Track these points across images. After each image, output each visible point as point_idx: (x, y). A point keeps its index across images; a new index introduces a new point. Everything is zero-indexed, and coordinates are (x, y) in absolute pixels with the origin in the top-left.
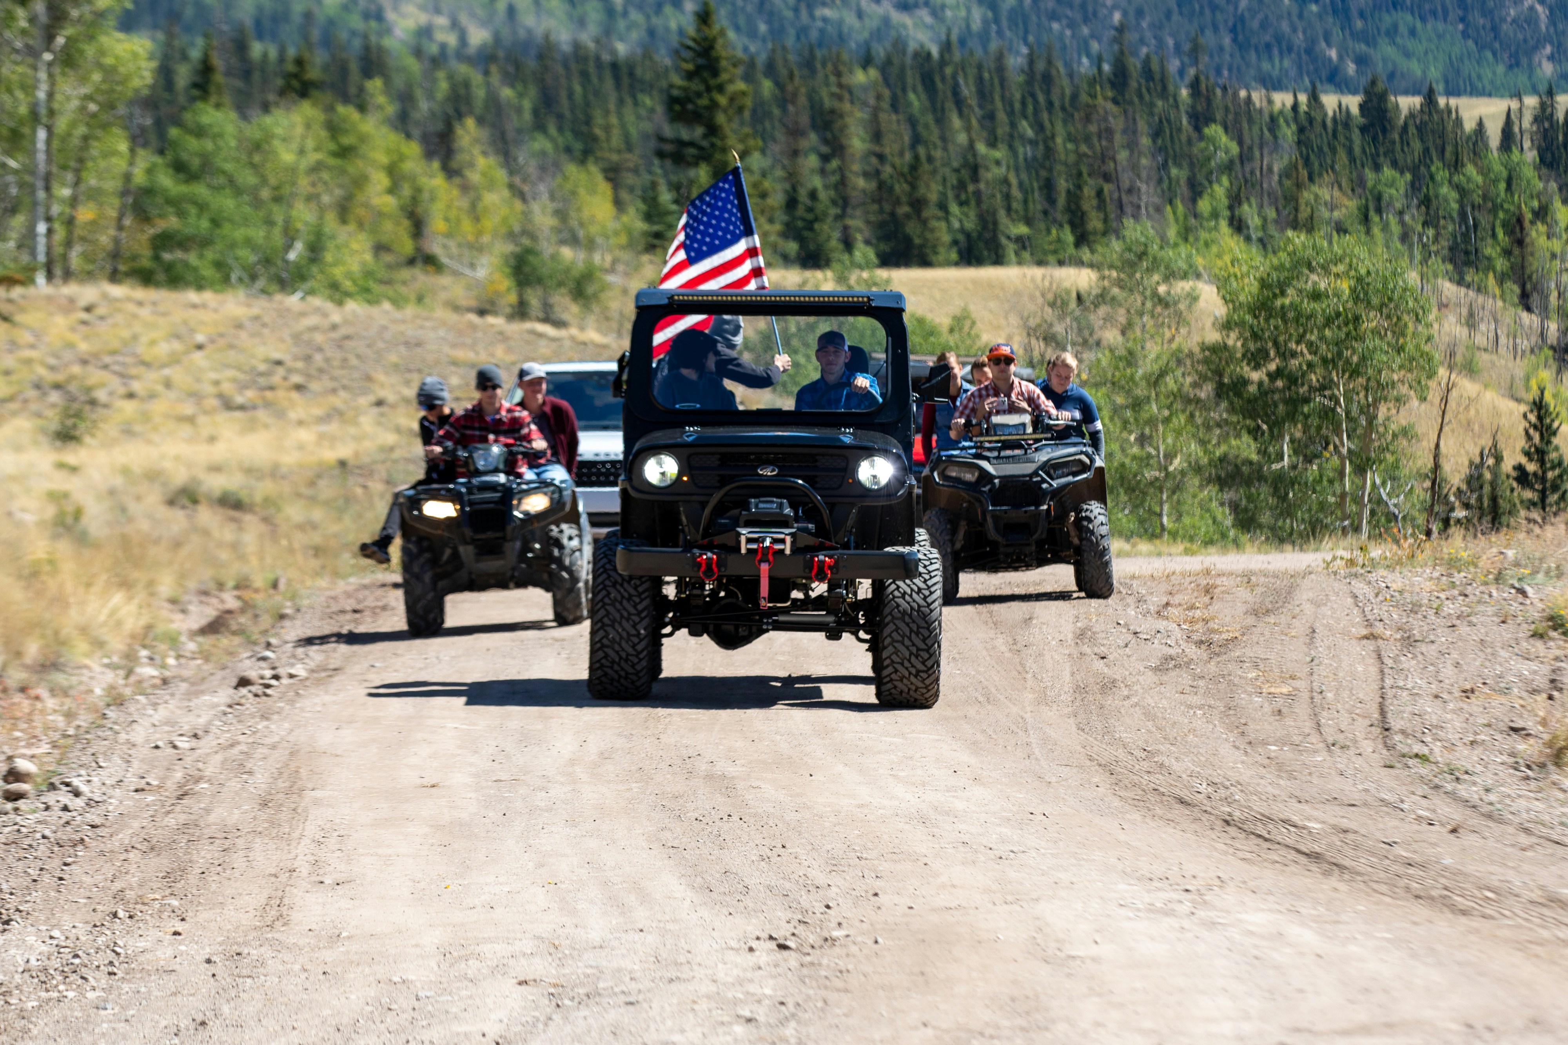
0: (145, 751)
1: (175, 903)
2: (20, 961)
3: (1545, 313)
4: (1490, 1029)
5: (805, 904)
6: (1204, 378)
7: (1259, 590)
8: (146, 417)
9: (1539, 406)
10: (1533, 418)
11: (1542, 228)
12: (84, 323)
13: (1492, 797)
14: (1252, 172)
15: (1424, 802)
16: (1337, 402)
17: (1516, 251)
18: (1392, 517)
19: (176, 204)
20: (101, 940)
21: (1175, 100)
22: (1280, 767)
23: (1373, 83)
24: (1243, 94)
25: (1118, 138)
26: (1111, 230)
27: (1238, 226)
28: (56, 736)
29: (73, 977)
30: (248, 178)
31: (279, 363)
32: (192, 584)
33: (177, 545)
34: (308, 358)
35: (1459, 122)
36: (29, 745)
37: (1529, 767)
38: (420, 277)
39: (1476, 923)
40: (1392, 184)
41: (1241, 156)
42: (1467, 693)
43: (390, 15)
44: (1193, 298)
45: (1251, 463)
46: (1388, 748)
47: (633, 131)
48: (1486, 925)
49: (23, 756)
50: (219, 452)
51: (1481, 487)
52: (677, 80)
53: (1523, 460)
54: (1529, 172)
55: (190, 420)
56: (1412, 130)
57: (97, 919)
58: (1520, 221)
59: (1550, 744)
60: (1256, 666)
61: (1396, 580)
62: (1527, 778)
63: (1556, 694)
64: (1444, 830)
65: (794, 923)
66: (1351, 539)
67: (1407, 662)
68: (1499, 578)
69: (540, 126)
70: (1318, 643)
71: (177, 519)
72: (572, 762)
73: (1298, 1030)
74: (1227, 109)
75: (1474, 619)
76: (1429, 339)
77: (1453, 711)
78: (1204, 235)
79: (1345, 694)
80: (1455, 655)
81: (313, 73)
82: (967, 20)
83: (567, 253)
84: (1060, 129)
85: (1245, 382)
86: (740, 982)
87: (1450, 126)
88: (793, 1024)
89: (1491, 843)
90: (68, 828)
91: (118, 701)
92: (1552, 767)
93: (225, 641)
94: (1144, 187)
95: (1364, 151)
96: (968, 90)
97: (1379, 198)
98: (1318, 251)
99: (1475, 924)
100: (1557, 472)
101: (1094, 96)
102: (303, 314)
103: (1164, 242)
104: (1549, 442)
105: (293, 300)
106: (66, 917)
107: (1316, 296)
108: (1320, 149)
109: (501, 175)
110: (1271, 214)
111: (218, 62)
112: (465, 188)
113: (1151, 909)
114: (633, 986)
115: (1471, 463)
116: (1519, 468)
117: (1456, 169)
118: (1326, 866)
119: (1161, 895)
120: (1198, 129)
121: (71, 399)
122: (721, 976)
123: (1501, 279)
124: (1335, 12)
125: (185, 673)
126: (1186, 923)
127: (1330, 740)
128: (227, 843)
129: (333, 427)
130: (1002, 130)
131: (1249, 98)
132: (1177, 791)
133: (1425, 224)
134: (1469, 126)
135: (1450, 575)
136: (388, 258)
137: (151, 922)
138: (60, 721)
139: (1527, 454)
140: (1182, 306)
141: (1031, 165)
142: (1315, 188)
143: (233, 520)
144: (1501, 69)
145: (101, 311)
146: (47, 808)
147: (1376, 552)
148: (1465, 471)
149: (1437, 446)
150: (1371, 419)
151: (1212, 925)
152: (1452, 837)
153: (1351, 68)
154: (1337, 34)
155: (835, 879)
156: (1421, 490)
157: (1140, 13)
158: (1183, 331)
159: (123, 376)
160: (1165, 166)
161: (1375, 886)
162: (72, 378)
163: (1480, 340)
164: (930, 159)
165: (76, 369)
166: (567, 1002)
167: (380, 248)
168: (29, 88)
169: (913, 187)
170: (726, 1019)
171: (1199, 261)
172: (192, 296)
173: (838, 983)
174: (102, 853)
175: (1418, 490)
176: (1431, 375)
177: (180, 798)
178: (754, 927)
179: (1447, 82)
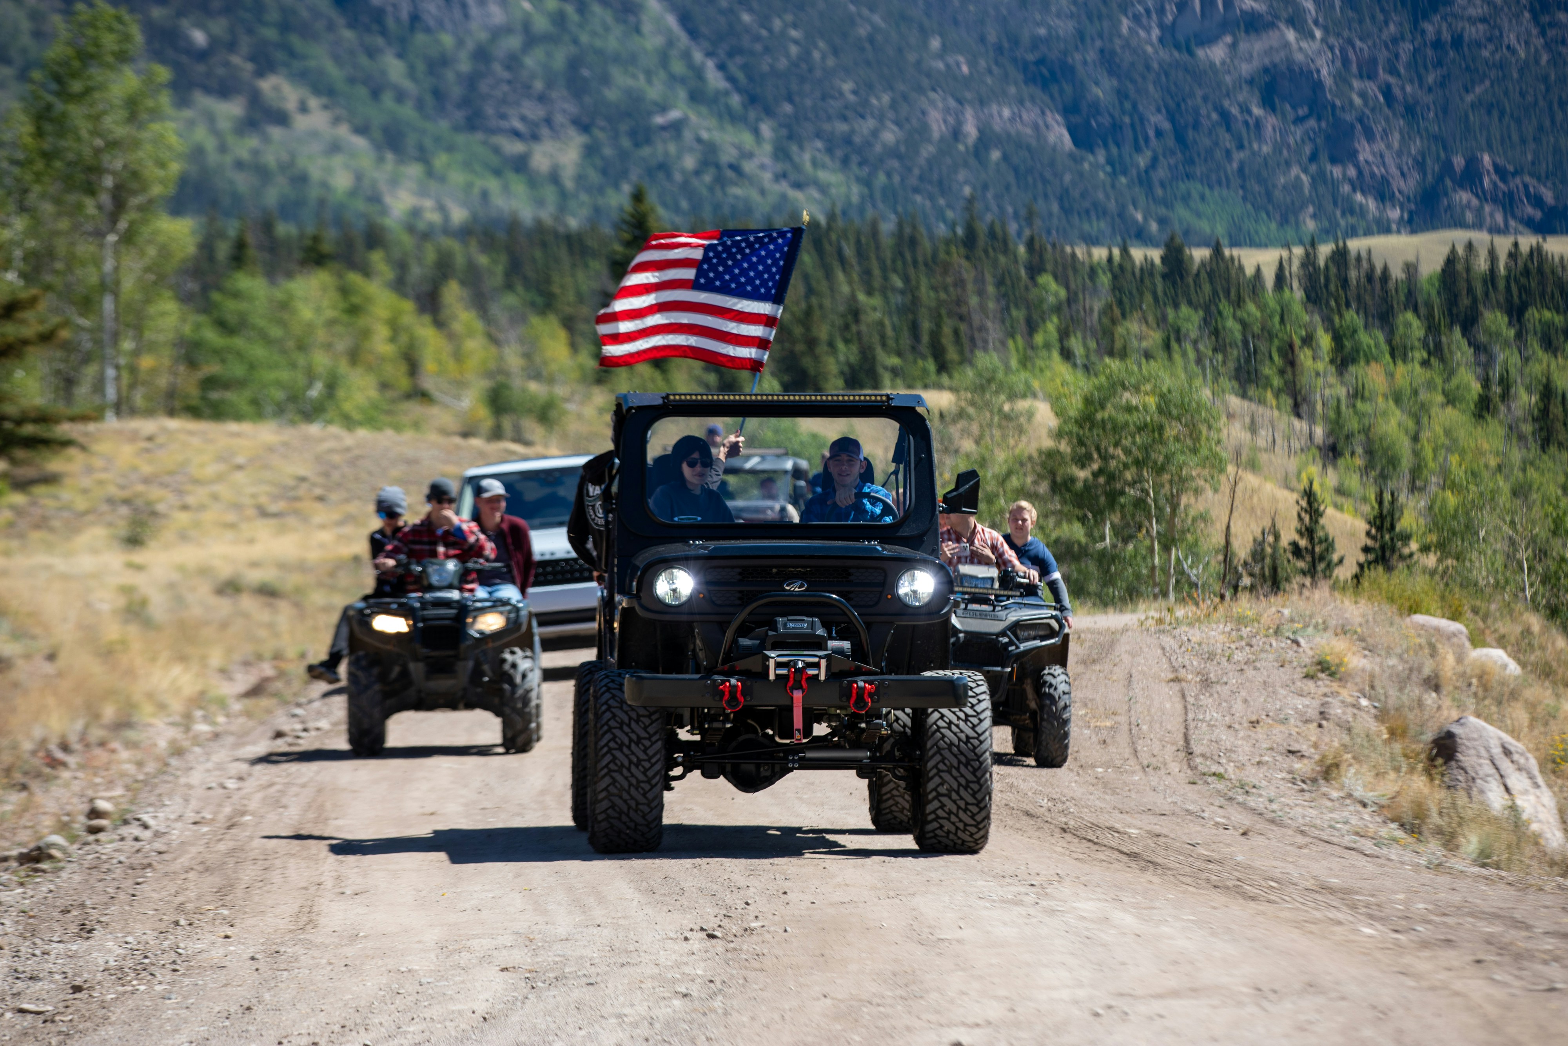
0: (200, 792)
1: (225, 912)
2: (101, 962)
3: (1312, 420)
4: (1275, 991)
5: (729, 902)
6: (1040, 477)
7: (1087, 645)
8: (197, 525)
9: (1309, 495)
10: (1304, 503)
11: (1308, 352)
12: (147, 450)
13: (1274, 806)
14: (1078, 311)
15: (1221, 811)
16: (1148, 494)
17: (1289, 370)
18: (1193, 585)
19: (219, 354)
20: (166, 944)
21: (1015, 256)
22: (1106, 785)
23: (1172, 239)
24: (1068, 249)
25: (970, 287)
26: (966, 360)
27: (1067, 355)
28: (128, 780)
29: (144, 974)
30: (276, 332)
31: (303, 479)
32: (237, 657)
33: (224, 625)
34: (326, 475)
35: (1241, 268)
36: (108, 789)
37: (1303, 781)
38: (415, 409)
39: (1263, 907)
40: (1188, 320)
41: (1069, 301)
42: (1254, 724)
43: (388, 200)
44: (1030, 414)
45: (1079, 544)
46: (1193, 768)
47: (584, 288)
48: (1270, 908)
49: (102, 798)
50: (256, 551)
51: (1263, 559)
52: (618, 248)
53: (1297, 537)
54: (1297, 308)
55: (232, 526)
56: (1203, 275)
57: (162, 926)
58: (1291, 346)
59: (1321, 762)
60: (1086, 705)
61: (1196, 635)
62: (1302, 790)
63: (1324, 723)
64: (1237, 833)
65: (720, 917)
66: (1161, 603)
67: (1205, 700)
68: (1277, 632)
69: (509, 286)
70: (1134, 685)
71: (224, 606)
72: (543, 793)
73: (1122, 995)
74: (1056, 262)
75: (1258, 665)
76: (1219, 442)
77: (1243, 738)
78: (1039, 363)
79: (1157, 726)
80: (1244, 693)
81: (327, 247)
82: (848, 197)
83: (533, 387)
84: (924, 283)
85: (1073, 480)
86: (678, 965)
87: (1233, 272)
88: (720, 998)
89: (1274, 843)
90: (140, 855)
91: (178, 751)
92: (1322, 782)
93: (264, 702)
94: (989, 324)
95: (1165, 294)
96: (849, 251)
97: (1178, 331)
98: (1130, 373)
99: (1261, 908)
100: (1324, 545)
101: (948, 253)
102: (322, 440)
103: (1008, 369)
104: (1317, 522)
105: (314, 429)
106: (138, 926)
107: (1129, 409)
108: (1131, 293)
109: (479, 325)
110: (1093, 345)
111: (250, 239)
112: (451, 337)
113: (1004, 901)
114: (593, 970)
115: (1255, 540)
116: (1295, 544)
117: (1239, 306)
118: (1143, 863)
119: (1012, 888)
120: (1032, 278)
121: (136, 510)
122: (662, 960)
123: (1277, 395)
124: (1141, 182)
125: (233, 728)
126: (1032, 911)
127: (1145, 763)
128: (268, 863)
129: (347, 530)
130: (877, 282)
131: (1074, 255)
132: (1025, 806)
133: (1215, 350)
134: (1249, 271)
135: (1238, 630)
136: (390, 394)
137: (207, 928)
138: (130, 768)
139: (1300, 533)
140: (1022, 420)
141: (902, 310)
142: (1128, 324)
143: (270, 605)
144: (1273, 226)
145: (161, 439)
146: (122, 839)
147: (1180, 612)
148: (1250, 546)
149: (1228, 527)
150: (1175, 507)
151: (1052, 912)
152: (1243, 838)
153: (1154, 227)
154: (1142, 200)
155: (752, 881)
156: (1216, 563)
157: (985, 187)
158: (1024, 439)
159: (180, 492)
160: (1008, 309)
161: (1183, 879)
162: (138, 495)
163: (1261, 442)
164: (821, 307)
165: (140, 488)
166: (540, 984)
167: (384, 386)
168: (98, 262)
169: (808, 328)
170: (667, 995)
171: (1036, 384)
172: (233, 427)
173: (755, 964)
174: (166, 874)
175: (1213, 563)
176: (1222, 471)
177: (229, 827)
178: (688, 921)
179: (1230, 236)
